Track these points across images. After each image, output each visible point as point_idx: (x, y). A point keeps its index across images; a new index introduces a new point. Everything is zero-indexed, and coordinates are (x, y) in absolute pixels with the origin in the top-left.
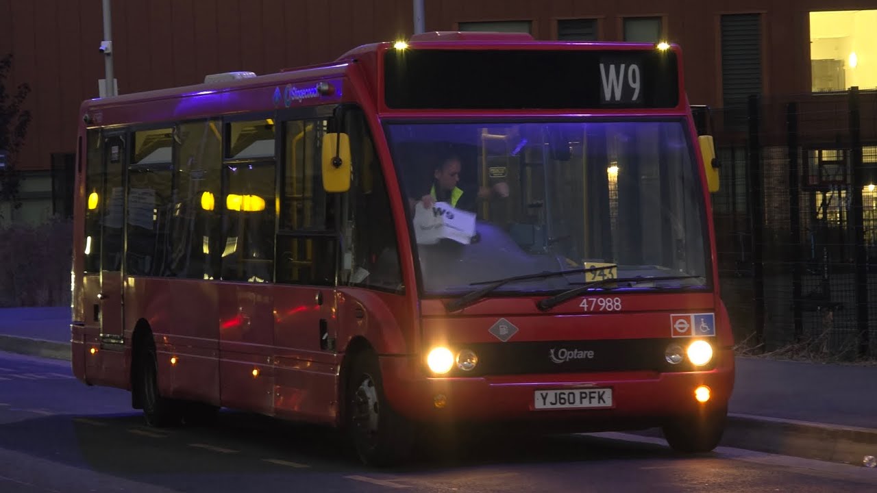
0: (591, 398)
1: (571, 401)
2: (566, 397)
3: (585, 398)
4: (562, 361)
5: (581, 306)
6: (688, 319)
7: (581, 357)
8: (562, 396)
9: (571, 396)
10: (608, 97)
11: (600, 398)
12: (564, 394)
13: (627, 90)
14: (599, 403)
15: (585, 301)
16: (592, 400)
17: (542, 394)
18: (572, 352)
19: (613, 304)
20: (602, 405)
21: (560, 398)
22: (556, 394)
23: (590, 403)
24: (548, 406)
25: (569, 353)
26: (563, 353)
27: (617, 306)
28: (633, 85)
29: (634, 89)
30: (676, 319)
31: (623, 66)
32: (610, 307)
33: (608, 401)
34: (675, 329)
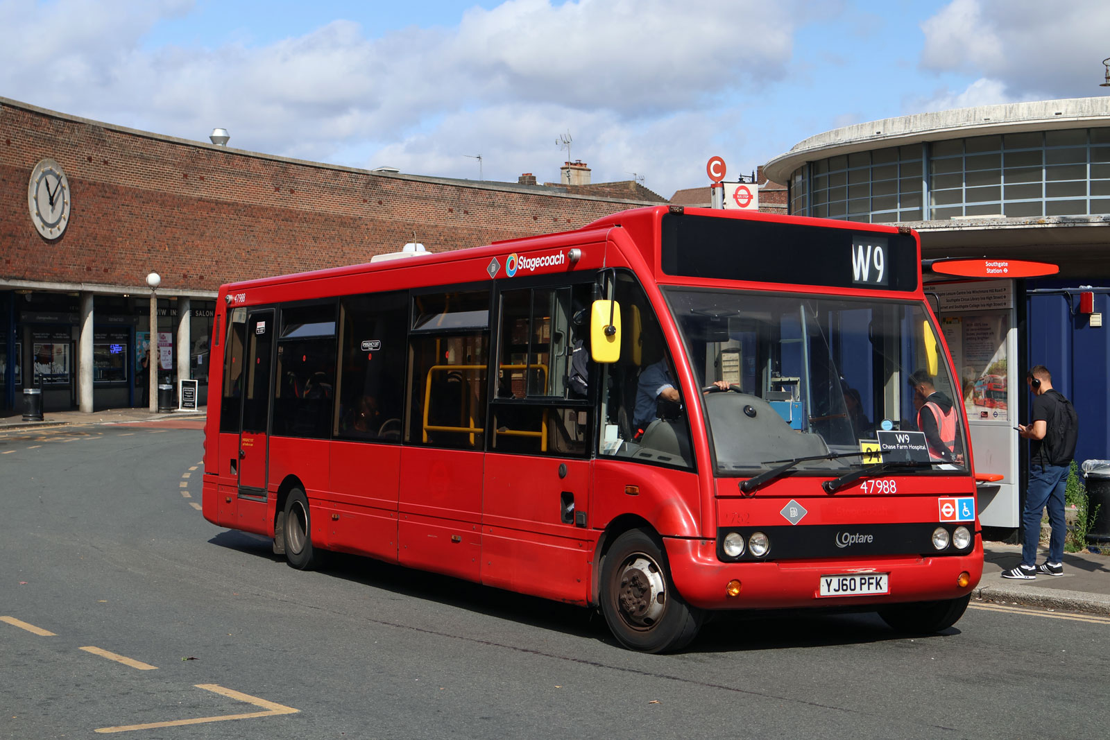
0: (869, 584)
1: (853, 587)
2: (848, 583)
3: (865, 584)
4: (844, 546)
5: (862, 487)
6: (953, 503)
7: (862, 541)
8: (845, 582)
9: (853, 582)
10: (857, 277)
11: (878, 584)
12: (847, 580)
13: (873, 272)
14: (877, 589)
15: (865, 483)
16: (871, 586)
17: (827, 580)
18: (854, 536)
19: (889, 486)
20: (879, 591)
21: (843, 585)
22: (839, 580)
23: (869, 589)
24: (832, 593)
25: (851, 537)
26: (846, 538)
27: (893, 489)
28: (877, 267)
29: (879, 271)
30: (943, 503)
31: (869, 247)
32: (886, 489)
33: (885, 589)
34: (942, 513)
